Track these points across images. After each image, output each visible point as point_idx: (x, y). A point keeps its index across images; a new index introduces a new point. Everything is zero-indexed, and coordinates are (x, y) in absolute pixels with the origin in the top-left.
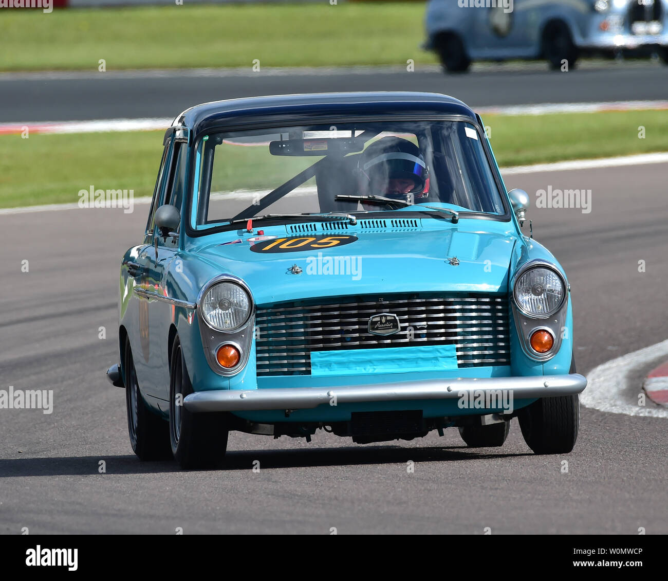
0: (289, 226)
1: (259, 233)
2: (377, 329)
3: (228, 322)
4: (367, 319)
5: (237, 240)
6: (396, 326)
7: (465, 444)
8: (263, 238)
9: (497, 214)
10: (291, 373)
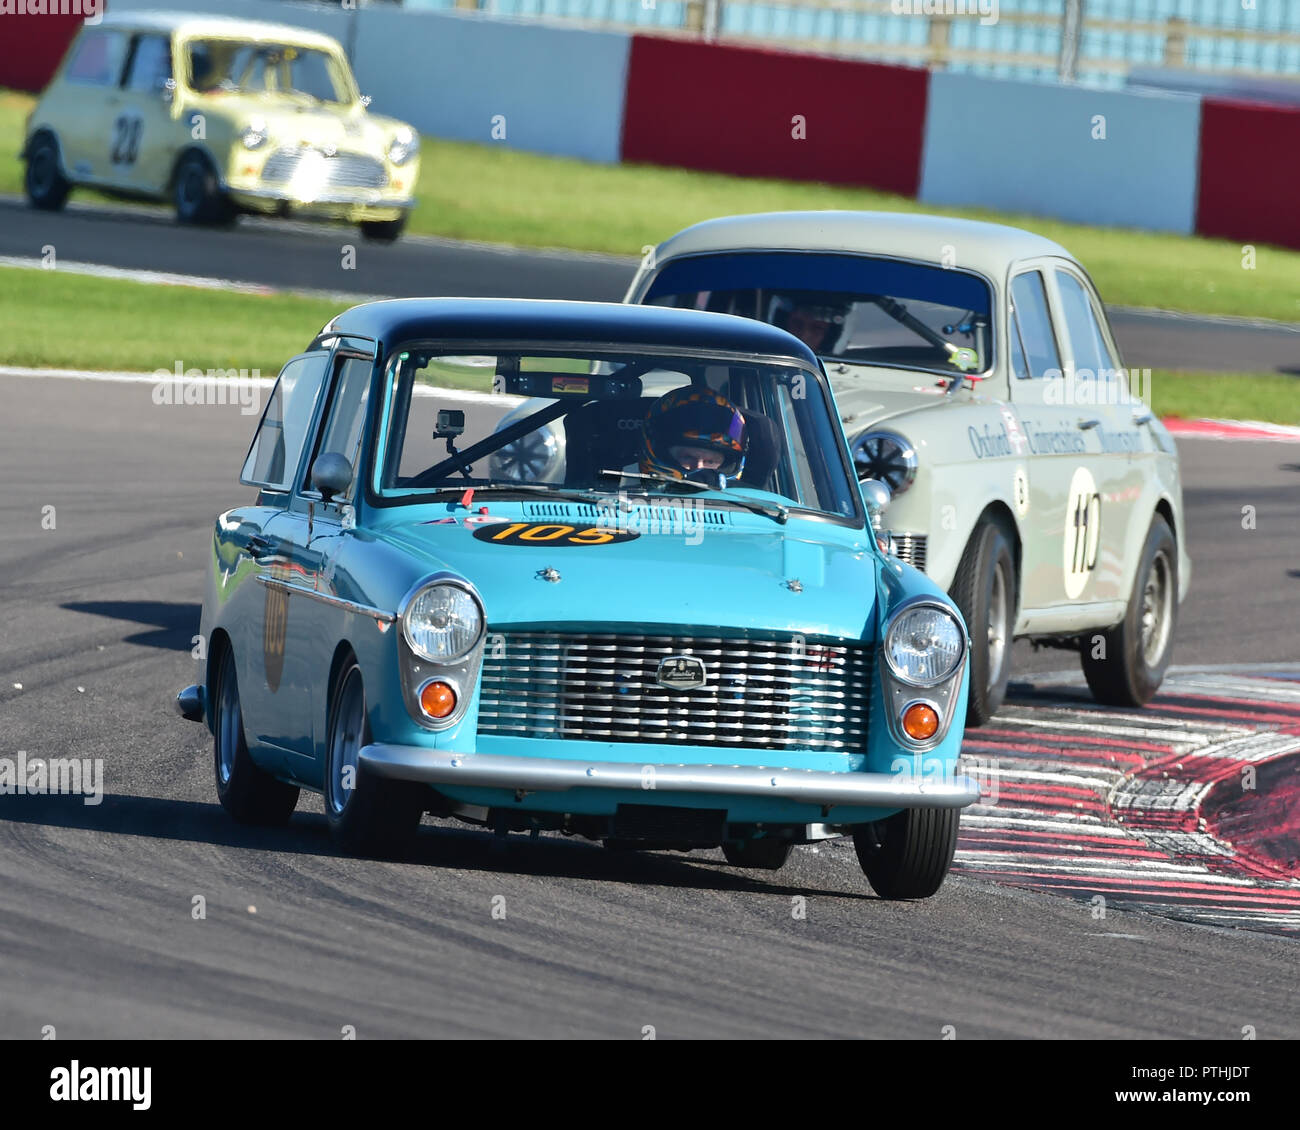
0: (527, 504)
1: (481, 512)
2: (670, 679)
3: (443, 647)
4: (657, 662)
5: (447, 518)
6: (699, 678)
7: (723, 858)
8: (489, 520)
9: (843, 515)
10: (530, 734)
